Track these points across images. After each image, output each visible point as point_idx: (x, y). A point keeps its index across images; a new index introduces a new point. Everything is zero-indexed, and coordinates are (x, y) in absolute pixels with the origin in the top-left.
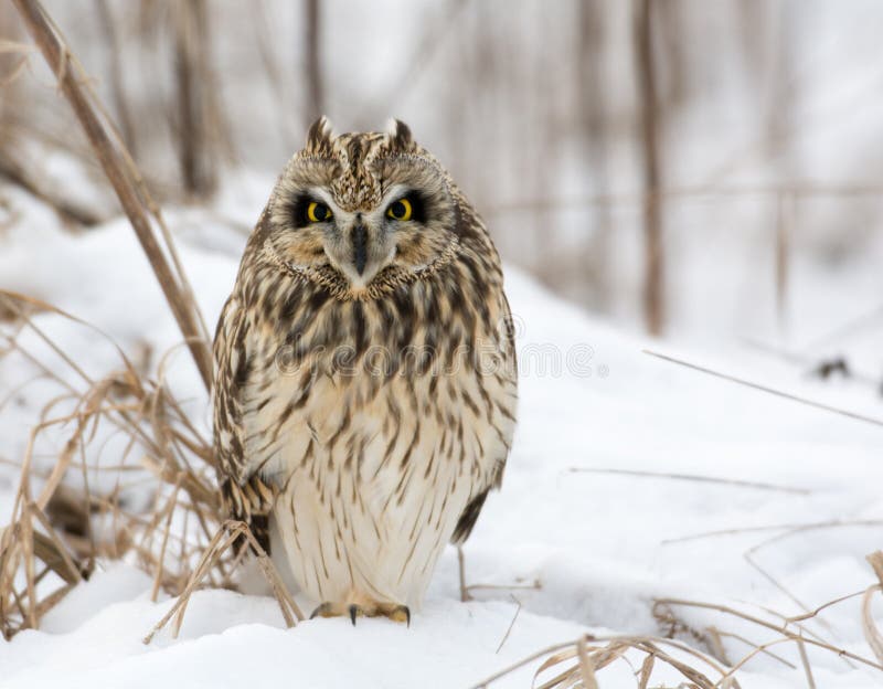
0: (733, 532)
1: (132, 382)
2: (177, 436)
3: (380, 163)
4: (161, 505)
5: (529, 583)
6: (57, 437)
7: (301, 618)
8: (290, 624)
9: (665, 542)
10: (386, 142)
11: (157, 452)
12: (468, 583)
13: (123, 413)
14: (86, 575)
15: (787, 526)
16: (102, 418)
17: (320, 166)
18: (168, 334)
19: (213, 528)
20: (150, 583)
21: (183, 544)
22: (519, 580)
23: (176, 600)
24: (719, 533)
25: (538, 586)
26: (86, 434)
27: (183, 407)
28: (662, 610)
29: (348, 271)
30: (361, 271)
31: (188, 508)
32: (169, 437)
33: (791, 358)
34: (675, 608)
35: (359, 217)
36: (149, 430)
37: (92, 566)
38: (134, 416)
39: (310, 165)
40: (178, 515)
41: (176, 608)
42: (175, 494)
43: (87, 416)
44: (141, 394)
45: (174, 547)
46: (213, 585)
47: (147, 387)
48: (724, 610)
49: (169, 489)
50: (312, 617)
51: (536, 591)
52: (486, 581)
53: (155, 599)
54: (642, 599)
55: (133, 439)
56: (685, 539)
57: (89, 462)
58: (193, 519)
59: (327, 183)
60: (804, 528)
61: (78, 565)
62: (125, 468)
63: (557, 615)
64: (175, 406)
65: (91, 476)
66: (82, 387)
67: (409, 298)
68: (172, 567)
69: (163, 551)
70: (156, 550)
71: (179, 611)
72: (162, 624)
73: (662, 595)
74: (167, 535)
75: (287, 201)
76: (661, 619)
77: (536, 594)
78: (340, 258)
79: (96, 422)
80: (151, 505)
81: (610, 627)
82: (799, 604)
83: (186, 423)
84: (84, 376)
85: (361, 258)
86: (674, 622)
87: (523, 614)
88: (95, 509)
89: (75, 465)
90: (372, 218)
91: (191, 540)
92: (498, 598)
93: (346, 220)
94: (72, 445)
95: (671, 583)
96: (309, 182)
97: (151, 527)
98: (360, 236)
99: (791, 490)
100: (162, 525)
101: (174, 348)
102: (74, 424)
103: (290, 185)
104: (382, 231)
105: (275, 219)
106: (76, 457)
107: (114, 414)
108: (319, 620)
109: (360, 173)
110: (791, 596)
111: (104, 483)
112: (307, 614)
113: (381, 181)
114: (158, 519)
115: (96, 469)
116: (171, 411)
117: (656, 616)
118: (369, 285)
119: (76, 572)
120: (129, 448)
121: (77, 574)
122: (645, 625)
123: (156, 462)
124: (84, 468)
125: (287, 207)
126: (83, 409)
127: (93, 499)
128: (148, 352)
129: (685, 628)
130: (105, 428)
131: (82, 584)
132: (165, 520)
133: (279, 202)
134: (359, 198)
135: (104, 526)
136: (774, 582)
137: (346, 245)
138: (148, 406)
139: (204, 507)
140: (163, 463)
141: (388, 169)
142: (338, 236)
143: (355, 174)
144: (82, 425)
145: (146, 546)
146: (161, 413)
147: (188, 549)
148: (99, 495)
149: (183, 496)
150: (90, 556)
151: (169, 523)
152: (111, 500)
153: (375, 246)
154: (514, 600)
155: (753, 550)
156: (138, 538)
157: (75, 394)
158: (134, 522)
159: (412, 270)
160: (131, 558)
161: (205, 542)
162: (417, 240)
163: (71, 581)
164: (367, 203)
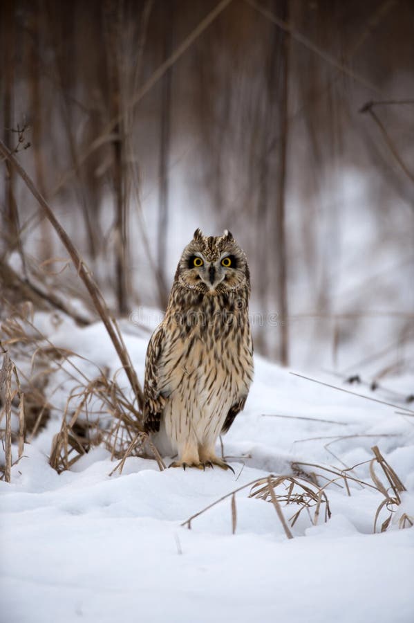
0: (320, 438)
1: (104, 382)
2: (120, 401)
3: (221, 244)
4: (114, 426)
5: (247, 456)
6: (77, 401)
7: (165, 468)
8: (161, 470)
9: (296, 442)
10: (224, 237)
11: (112, 407)
12: (225, 456)
13: (100, 393)
14: (87, 451)
15: (339, 437)
16: (93, 395)
17: (198, 245)
18: (117, 364)
19: (133, 434)
20: (110, 455)
21: (122, 440)
22: (243, 455)
23: (120, 461)
24: (316, 439)
25: (250, 457)
26: (88, 400)
27: (123, 391)
28: (295, 466)
29: (208, 284)
30: (212, 283)
31: (123, 427)
32: (117, 401)
33: (338, 375)
34: (300, 466)
35: (212, 264)
36: (110, 399)
37: (89, 448)
38: (105, 394)
39: (195, 245)
40: (120, 430)
41: (120, 464)
42: (120, 422)
43: (88, 394)
44: (107, 386)
45: (119, 441)
46: (132, 455)
47: (109, 383)
48: (317, 466)
49: (117, 421)
50: (169, 467)
51: (249, 459)
52: (232, 455)
53: (112, 460)
54: (287, 462)
55: (104, 403)
56: (303, 441)
57: (89, 410)
58: (125, 432)
59: (201, 251)
60: (346, 437)
61: (84, 447)
62: (101, 413)
63: (257, 468)
64: (119, 390)
65: (89, 415)
66: (86, 383)
67: (228, 298)
68: (118, 449)
69: (115, 443)
70: (112, 443)
71: (122, 465)
72: (116, 469)
73: (295, 461)
74: (116, 438)
75: (186, 258)
76: (295, 469)
77: (249, 460)
78: (205, 279)
79: (91, 396)
80: (109, 426)
81: (277, 472)
82: (345, 465)
83: (123, 397)
84: (86, 379)
85: (212, 278)
86: (299, 471)
87: (245, 467)
88: (90, 427)
89: (83, 411)
90: (216, 264)
91: (124, 439)
92: (236, 461)
93: (208, 264)
94: (82, 404)
95: (298, 456)
96: (195, 251)
97: (110, 434)
98: (212, 271)
99: (341, 424)
100: (115, 433)
101: (119, 370)
102: (83, 397)
103: (188, 252)
104: (220, 270)
105: (182, 266)
106: (84, 408)
107: (97, 393)
108: (172, 468)
109: (213, 248)
110: (341, 462)
111: (93, 418)
112: (167, 466)
113: (221, 252)
114: (113, 431)
115: (91, 413)
116: (117, 392)
117: (293, 468)
118: (216, 289)
119: (83, 450)
120: (102, 406)
121: (84, 451)
122: (288, 471)
123: (112, 410)
124: (87, 412)
125: (186, 261)
126: (86, 391)
127: (90, 424)
128: (108, 370)
129: (303, 473)
130: (95, 398)
131: (85, 454)
132: (116, 431)
133: (183, 259)
134: (212, 257)
135: (93, 433)
136: (335, 457)
137: (207, 274)
138: (110, 390)
139: (129, 427)
140: (115, 411)
141: (223, 247)
142: (204, 270)
143: (211, 248)
144: (86, 397)
145: (108, 441)
146: (115, 392)
147: (123, 442)
148: (92, 423)
149: (122, 423)
150: (89, 444)
151: (117, 432)
152: (96, 424)
153: (217, 274)
154: (241, 462)
155: (328, 445)
156: (105, 438)
157: (83, 386)
158: (104, 432)
159: (231, 288)
160: (102, 445)
161: (129, 440)
162: (233, 275)
163: (81, 453)
164: (215, 259)
